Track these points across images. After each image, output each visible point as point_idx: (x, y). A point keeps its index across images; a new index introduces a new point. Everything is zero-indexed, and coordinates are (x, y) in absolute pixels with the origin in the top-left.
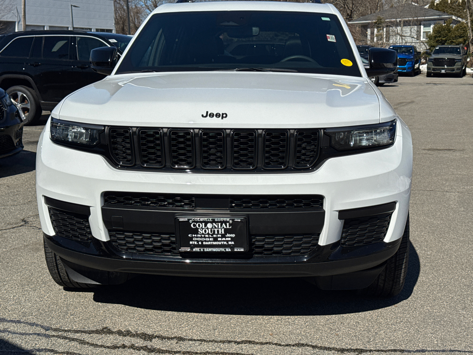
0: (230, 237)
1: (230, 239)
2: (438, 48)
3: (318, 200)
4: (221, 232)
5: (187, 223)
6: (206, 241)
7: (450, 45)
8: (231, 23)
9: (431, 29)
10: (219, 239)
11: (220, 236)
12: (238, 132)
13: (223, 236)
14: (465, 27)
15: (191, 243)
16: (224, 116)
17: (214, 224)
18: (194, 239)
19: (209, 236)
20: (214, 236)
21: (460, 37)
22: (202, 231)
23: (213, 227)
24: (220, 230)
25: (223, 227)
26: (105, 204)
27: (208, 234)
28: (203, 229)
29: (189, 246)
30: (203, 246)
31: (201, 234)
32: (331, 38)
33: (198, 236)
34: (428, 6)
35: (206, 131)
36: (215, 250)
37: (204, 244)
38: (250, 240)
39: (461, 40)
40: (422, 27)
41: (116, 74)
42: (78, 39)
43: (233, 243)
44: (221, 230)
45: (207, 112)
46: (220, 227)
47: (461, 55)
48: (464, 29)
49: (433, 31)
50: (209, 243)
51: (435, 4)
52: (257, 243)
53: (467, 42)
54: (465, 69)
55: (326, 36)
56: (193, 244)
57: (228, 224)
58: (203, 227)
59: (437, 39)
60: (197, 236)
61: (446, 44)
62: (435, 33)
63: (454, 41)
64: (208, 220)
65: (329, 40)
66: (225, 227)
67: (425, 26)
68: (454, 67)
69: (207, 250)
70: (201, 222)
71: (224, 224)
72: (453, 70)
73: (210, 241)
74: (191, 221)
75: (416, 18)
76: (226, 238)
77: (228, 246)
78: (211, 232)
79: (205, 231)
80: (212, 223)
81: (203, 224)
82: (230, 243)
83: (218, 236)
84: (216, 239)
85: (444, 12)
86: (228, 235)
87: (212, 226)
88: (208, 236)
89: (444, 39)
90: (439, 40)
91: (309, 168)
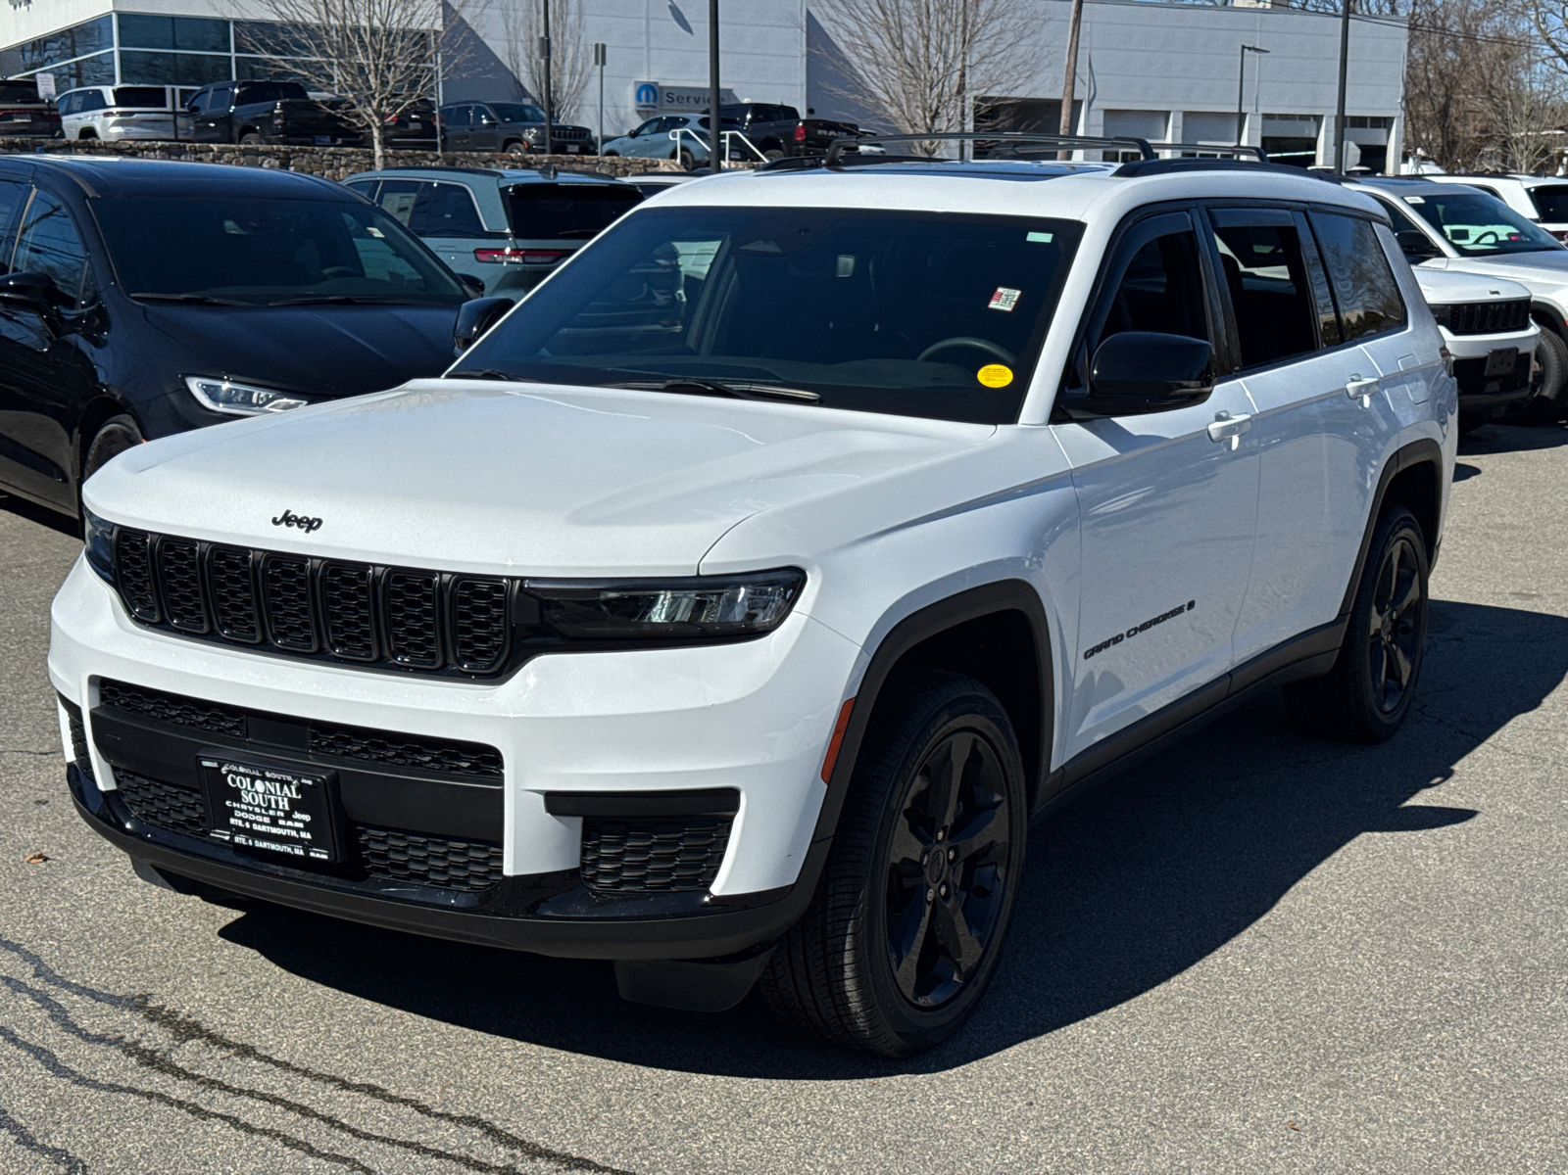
0: (302, 821)
1: (302, 825)
4: (284, 806)
5: (221, 773)
6: (258, 823)
10: (280, 822)
11: (282, 814)
13: (288, 816)
15: (231, 821)
16: (314, 524)
17: (267, 784)
18: (236, 814)
19: (261, 810)
20: (271, 812)
22: (248, 796)
23: (266, 790)
24: (280, 799)
25: (286, 795)
26: (101, 705)
27: (259, 806)
28: (248, 792)
29: (229, 827)
30: (252, 833)
31: (246, 804)
32: (1005, 300)
33: (242, 806)
35: (276, 559)
36: (274, 847)
37: (255, 828)
44: (283, 801)
46: (279, 793)
50: (263, 828)
52: (373, 846)
55: (994, 292)
56: (234, 826)
57: (293, 788)
58: (249, 788)
60: (240, 806)
64: (256, 773)
65: (992, 305)
66: (289, 795)
69: (259, 844)
71: (285, 787)
73: (262, 823)
74: (226, 770)
76: (292, 820)
77: (299, 841)
78: (264, 802)
79: (254, 798)
80: (262, 779)
81: (248, 780)
82: (303, 835)
83: (278, 813)
84: (274, 822)
86: (297, 815)
87: (264, 788)
88: (259, 811)
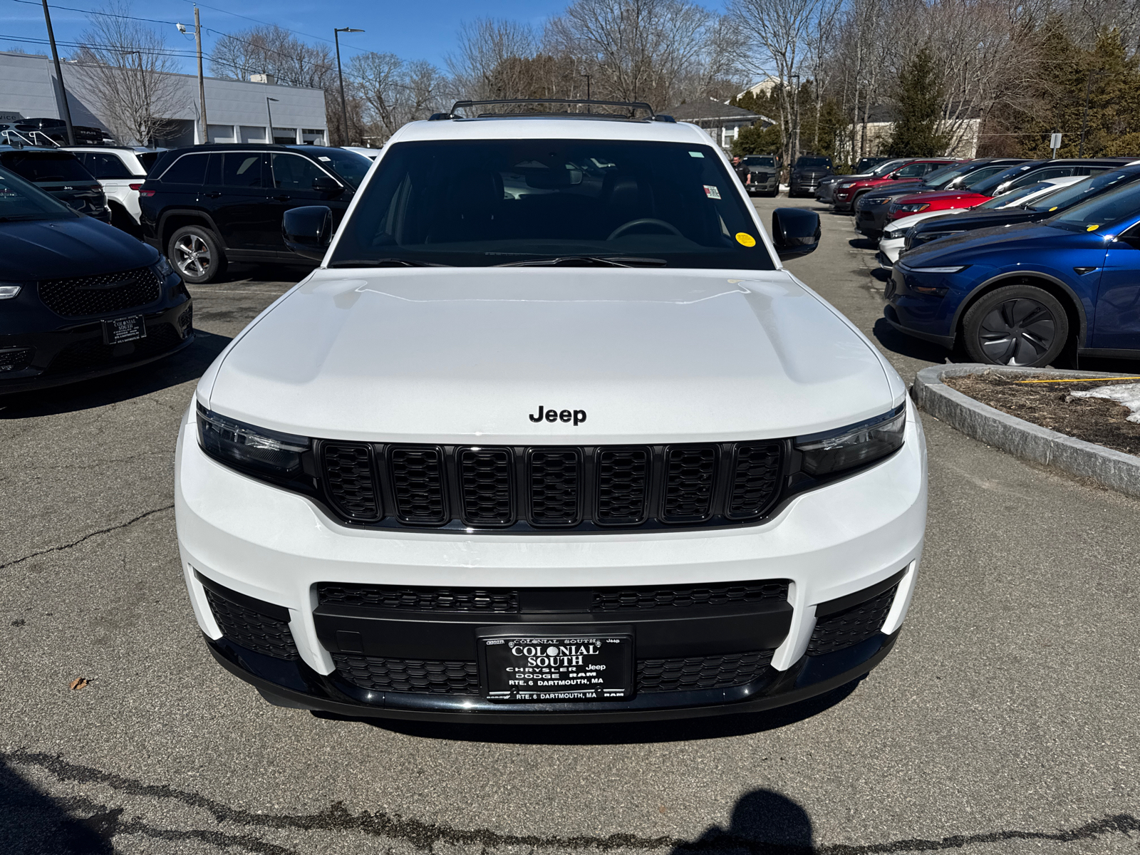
0: (596, 671)
1: (594, 674)
2: (746, 159)
3: (781, 586)
4: (577, 662)
5: (505, 647)
6: (543, 680)
7: (760, 154)
9: (735, 133)
10: (571, 675)
11: (574, 669)
12: (609, 451)
13: (580, 669)
14: (778, 131)
15: (511, 682)
16: (580, 416)
17: (562, 648)
18: (517, 677)
19: (550, 670)
20: (561, 670)
21: (773, 144)
22: (536, 661)
23: (559, 653)
24: (574, 658)
25: (582, 654)
26: (319, 604)
27: (549, 666)
28: (537, 657)
29: (508, 688)
30: (535, 688)
31: (533, 668)
32: (713, 193)
33: (527, 670)
34: (729, 101)
35: (542, 453)
36: (562, 695)
37: (539, 684)
38: (636, 667)
39: (773, 148)
40: (724, 129)
41: (331, 266)
42: (274, 156)
43: (601, 681)
44: (577, 658)
45: (541, 408)
46: (573, 653)
47: (775, 167)
48: (775, 132)
49: (739, 136)
50: (551, 683)
51: (738, 99)
53: (780, 150)
54: (778, 186)
55: (703, 189)
56: (515, 686)
57: (591, 647)
58: (539, 654)
59: (744, 146)
60: (524, 670)
61: (754, 153)
62: (741, 139)
63: (764, 149)
64: (550, 642)
65: (709, 196)
66: (585, 653)
67: (727, 129)
68: (767, 184)
69: (545, 696)
72: (765, 187)
73: (552, 679)
74: (511, 644)
75: (717, 118)
76: (586, 672)
77: (592, 687)
78: (555, 663)
79: (543, 662)
80: (557, 646)
81: (539, 648)
82: (594, 681)
83: (570, 669)
84: (564, 676)
85: (749, 110)
86: (591, 667)
87: (557, 651)
88: (548, 671)
89: (752, 146)
90: (746, 148)
91: (759, 517)
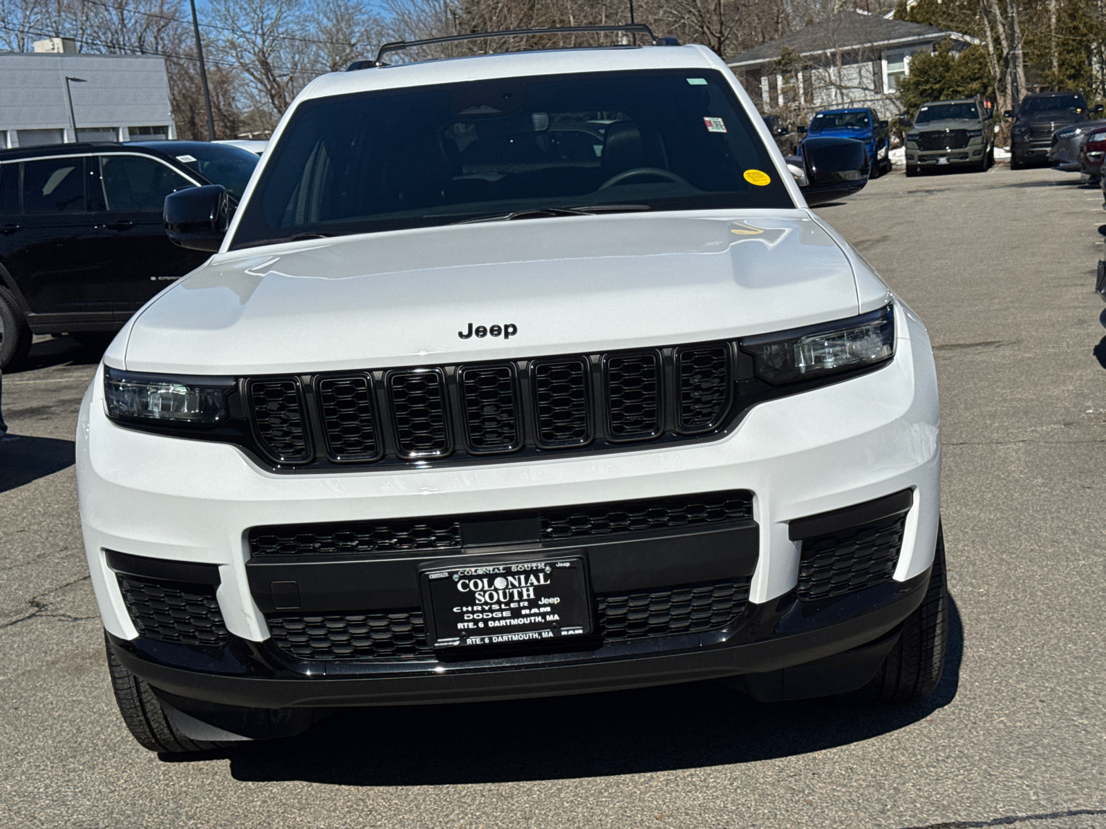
0: (549, 605)
1: (548, 609)
2: (926, 109)
3: (740, 501)
4: (528, 595)
5: (449, 582)
6: (493, 619)
7: (952, 99)
8: (484, 110)
9: (905, 66)
10: (524, 612)
11: (526, 604)
12: (544, 363)
13: (533, 604)
14: (982, 56)
15: (460, 626)
16: (511, 330)
17: (510, 578)
18: (466, 618)
19: (500, 606)
20: (513, 605)
21: (974, 79)
22: (484, 596)
23: (507, 585)
24: (524, 590)
25: (532, 584)
26: (252, 557)
27: (499, 602)
28: (485, 592)
29: (457, 633)
30: (488, 631)
31: (481, 605)
32: (716, 125)
33: (475, 608)
34: (892, 14)
35: (472, 369)
36: (516, 637)
37: (490, 625)
38: (595, 607)
39: (975, 85)
40: (884, 63)
41: (231, 248)
42: (105, 161)
43: (556, 617)
44: (528, 590)
45: (470, 326)
46: (523, 584)
47: (981, 119)
48: (979, 59)
49: (911, 71)
50: (503, 623)
51: (908, 8)
52: (610, 612)
53: (990, 89)
54: (992, 151)
55: (703, 121)
56: (464, 630)
57: (541, 575)
58: (486, 588)
59: (921, 88)
60: (473, 608)
61: (942, 98)
62: (915, 75)
63: (960, 89)
64: (496, 571)
65: (711, 129)
66: (536, 583)
67: (891, 60)
68: (967, 149)
69: (497, 639)
70: (481, 577)
71: (532, 577)
72: (965, 155)
73: (503, 618)
74: (456, 577)
75: (869, 45)
76: (539, 607)
77: (547, 625)
78: (505, 597)
79: (491, 597)
80: (504, 576)
81: (485, 581)
82: (549, 618)
83: (522, 604)
84: (516, 613)
85: (931, 24)
86: (544, 601)
87: (505, 583)
88: (498, 608)
89: (937, 86)
90: (925, 90)
91: (714, 430)
